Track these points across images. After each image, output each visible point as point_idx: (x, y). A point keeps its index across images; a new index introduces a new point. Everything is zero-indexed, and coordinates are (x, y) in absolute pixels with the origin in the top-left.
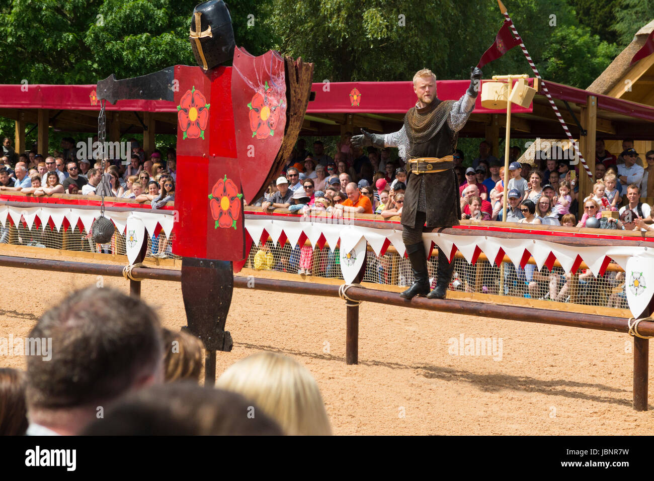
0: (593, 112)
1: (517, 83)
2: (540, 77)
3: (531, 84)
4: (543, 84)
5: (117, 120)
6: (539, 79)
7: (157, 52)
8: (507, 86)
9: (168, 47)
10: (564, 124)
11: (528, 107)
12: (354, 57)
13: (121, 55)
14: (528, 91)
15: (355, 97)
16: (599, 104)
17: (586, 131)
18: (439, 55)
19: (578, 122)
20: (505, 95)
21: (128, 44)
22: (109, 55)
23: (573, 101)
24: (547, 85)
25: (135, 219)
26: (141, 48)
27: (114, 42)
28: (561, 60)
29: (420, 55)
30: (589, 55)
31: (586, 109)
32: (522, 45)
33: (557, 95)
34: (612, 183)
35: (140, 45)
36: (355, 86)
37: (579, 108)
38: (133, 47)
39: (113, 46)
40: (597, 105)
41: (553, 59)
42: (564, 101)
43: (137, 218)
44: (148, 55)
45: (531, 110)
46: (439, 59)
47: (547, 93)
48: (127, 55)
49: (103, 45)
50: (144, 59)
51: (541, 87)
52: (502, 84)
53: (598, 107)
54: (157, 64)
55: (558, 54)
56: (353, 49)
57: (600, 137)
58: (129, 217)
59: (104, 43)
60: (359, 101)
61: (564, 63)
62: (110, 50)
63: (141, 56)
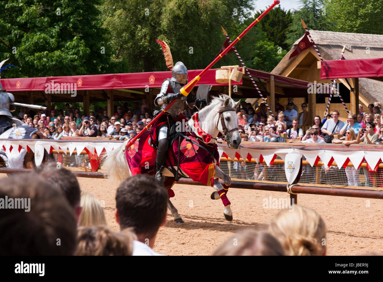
0: (273, 84)
1: (233, 70)
2: (245, 67)
3: (241, 70)
4: (247, 70)
5: (32, 96)
6: (245, 68)
7: (52, 61)
8: (228, 72)
9: (57, 58)
10: (258, 90)
11: (239, 82)
12: (154, 60)
13: (33, 63)
14: (239, 74)
15: (152, 80)
16: (276, 80)
17: (270, 93)
18: (197, 57)
19: (265, 89)
20: (228, 76)
21: (37, 57)
22: (27, 63)
23: (263, 79)
24: (249, 71)
25: (39, 145)
26: (44, 59)
27: (30, 56)
28: (260, 58)
29: (187, 58)
30: (274, 56)
31: (269, 82)
32: (236, 51)
33: (254, 75)
34: (281, 118)
35: (43, 58)
36: (152, 74)
37: (266, 82)
38: (40, 58)
39: (29, 58)
40: (275, 80)
41: (256, 58)
42: (258, 78)
43: (40, 144)
44: (47, 62)
45: (242, 83)
46: (198, 60)
47: (249, 75)
48: (36, 63)
49: (24, 58)
50: (45, 65)
51: (246, 72)
52: (226, 71)
53: (275, 81)
54: (52, 67)
55: (258, 55)
56: (153, 55)
57: (277, 97)
58: (36, 144)
59: (25, 57)
60: (154, 81)
61: (262, 60)
62: (28, 61)
63: (44, 63)
